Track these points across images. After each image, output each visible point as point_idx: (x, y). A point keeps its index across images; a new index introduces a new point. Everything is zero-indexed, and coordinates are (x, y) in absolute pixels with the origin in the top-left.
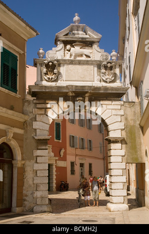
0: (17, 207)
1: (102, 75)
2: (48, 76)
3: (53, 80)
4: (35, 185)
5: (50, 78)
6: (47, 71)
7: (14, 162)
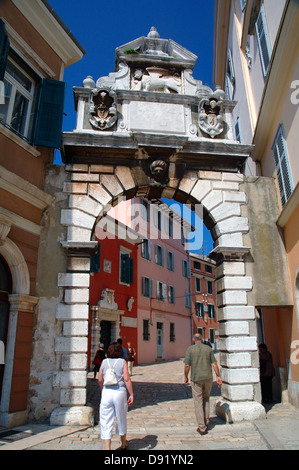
0: (10, 412)
1: (200, 122)
2: (98, 120)
3: (107, 126)
4: (58, 357)
5: (102, 122)
6: (95, 110)
7: (12, 298)
